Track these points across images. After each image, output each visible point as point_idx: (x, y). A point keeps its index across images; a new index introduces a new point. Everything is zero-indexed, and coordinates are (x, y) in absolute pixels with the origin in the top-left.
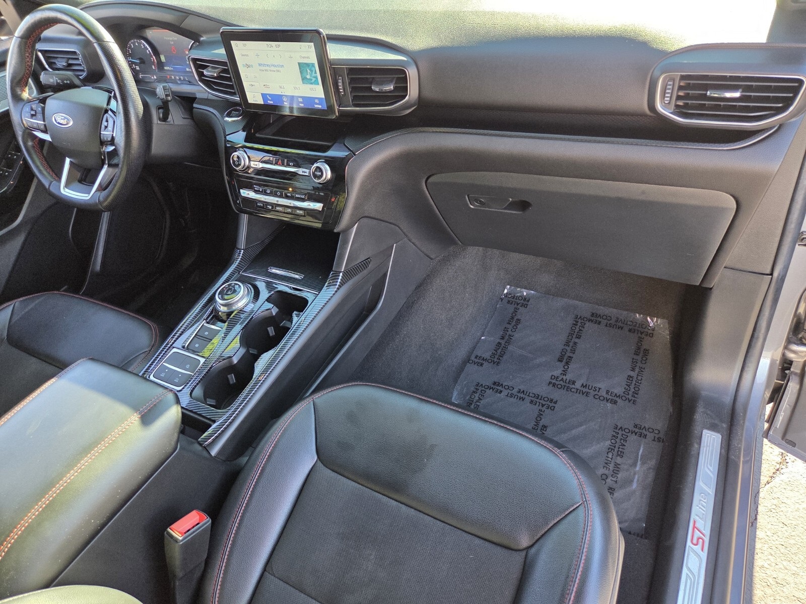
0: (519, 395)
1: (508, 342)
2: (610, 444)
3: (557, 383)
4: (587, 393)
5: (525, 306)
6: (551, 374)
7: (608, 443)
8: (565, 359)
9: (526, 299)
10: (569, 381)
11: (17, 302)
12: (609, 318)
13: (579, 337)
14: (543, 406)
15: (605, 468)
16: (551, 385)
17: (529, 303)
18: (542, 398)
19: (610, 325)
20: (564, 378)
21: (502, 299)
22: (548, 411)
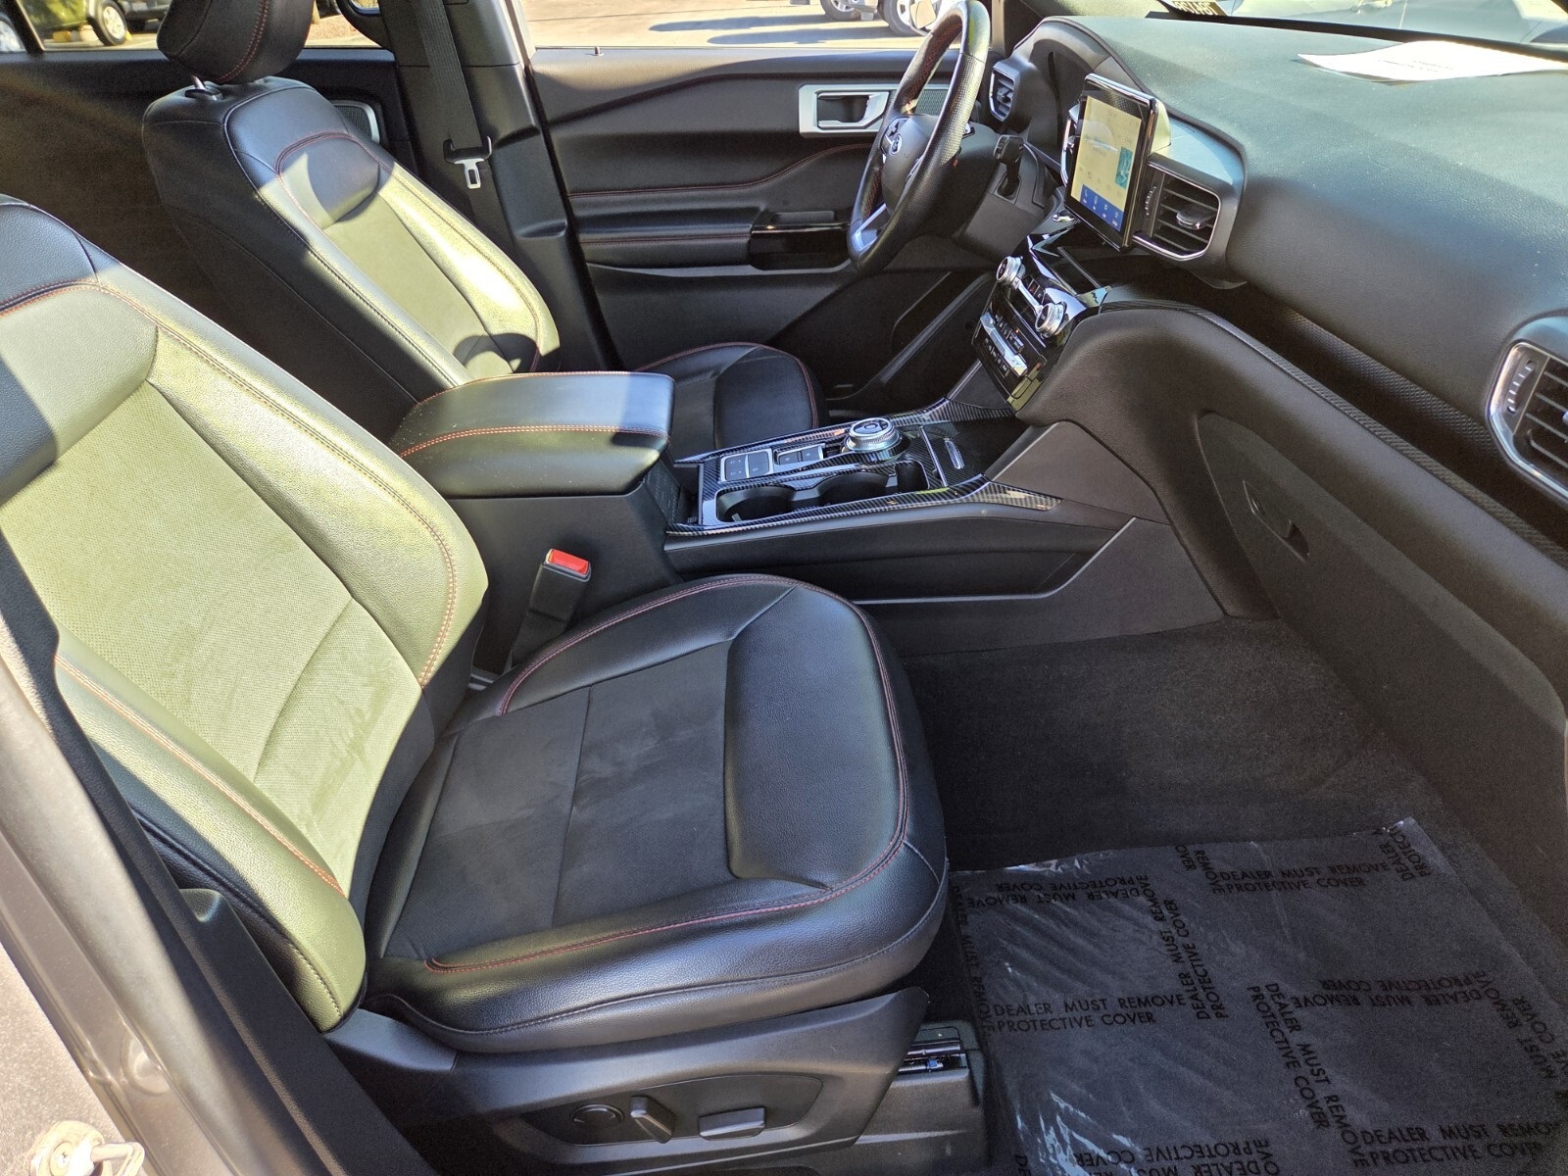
0: (1180, 950)
1: (1283, 886)
2: (1212, 1146)
3: (1267, 999)
4: (1293, 1063)
5: (1405, 874)
6: (1276, 981)
7: (1206, 1139)
8: (1340, 992)
9: (1423, 869)
10: (1291, 1020)
11: (757, 347)
12: (1547, 1038)
13: (1428, 1001)
14: (1194, 997)
15: (1147, 1152)
16: (1252, 993)
17: (1421, 879)
18: (1209, 990)
19: (1532, 1050)
20: (1291, 1007)
21: (1378, 832)
22: (1188, 1009)
